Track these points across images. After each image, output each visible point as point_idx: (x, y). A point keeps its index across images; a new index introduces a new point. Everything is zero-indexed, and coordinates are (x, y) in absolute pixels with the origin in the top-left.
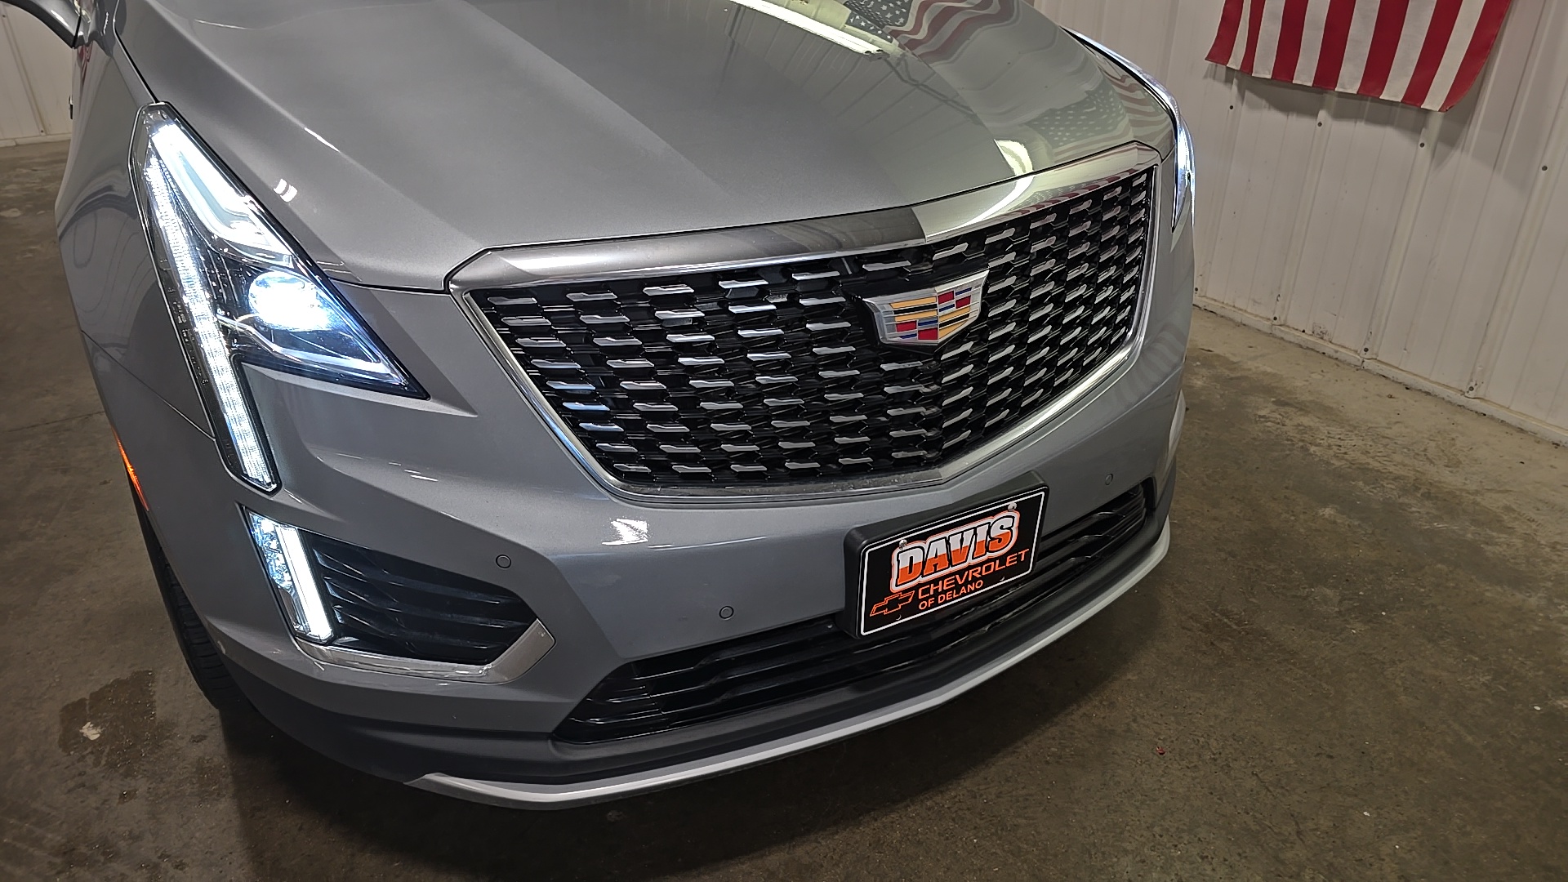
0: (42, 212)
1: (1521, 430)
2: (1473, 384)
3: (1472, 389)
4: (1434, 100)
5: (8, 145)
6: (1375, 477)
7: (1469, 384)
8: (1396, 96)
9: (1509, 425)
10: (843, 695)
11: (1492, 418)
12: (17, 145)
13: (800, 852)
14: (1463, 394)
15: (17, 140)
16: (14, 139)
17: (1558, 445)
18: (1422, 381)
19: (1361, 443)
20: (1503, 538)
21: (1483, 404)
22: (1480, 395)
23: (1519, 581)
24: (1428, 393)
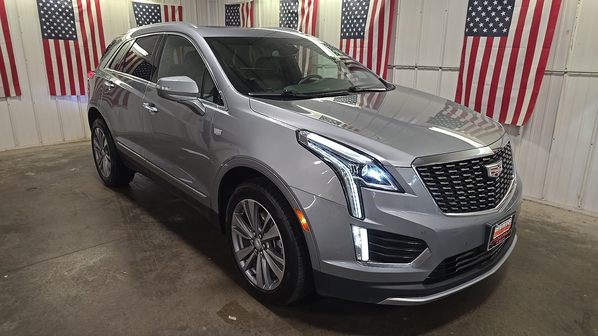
0: (43, 173)
1: (559, 208)
2: (543, 197)
3: (543, 198)
4: (520, 123)
5: (3, 151)
6: (533, 222)
7: (542, 197)
8: (509, 123)
9: (555, 207)
10: (477, 270)
11: (550, 206)
12: (6, 151)
13: (461, 320)
14: (541, 200)
15: (7, 149)
16: (6, 148)
17: (570, 211)
18: (528, 197)
19: (523, 214)
20: (572, 233)
21: (547, 202)
22: (545, 200)
23: (583, 243)
24: (530, 201)
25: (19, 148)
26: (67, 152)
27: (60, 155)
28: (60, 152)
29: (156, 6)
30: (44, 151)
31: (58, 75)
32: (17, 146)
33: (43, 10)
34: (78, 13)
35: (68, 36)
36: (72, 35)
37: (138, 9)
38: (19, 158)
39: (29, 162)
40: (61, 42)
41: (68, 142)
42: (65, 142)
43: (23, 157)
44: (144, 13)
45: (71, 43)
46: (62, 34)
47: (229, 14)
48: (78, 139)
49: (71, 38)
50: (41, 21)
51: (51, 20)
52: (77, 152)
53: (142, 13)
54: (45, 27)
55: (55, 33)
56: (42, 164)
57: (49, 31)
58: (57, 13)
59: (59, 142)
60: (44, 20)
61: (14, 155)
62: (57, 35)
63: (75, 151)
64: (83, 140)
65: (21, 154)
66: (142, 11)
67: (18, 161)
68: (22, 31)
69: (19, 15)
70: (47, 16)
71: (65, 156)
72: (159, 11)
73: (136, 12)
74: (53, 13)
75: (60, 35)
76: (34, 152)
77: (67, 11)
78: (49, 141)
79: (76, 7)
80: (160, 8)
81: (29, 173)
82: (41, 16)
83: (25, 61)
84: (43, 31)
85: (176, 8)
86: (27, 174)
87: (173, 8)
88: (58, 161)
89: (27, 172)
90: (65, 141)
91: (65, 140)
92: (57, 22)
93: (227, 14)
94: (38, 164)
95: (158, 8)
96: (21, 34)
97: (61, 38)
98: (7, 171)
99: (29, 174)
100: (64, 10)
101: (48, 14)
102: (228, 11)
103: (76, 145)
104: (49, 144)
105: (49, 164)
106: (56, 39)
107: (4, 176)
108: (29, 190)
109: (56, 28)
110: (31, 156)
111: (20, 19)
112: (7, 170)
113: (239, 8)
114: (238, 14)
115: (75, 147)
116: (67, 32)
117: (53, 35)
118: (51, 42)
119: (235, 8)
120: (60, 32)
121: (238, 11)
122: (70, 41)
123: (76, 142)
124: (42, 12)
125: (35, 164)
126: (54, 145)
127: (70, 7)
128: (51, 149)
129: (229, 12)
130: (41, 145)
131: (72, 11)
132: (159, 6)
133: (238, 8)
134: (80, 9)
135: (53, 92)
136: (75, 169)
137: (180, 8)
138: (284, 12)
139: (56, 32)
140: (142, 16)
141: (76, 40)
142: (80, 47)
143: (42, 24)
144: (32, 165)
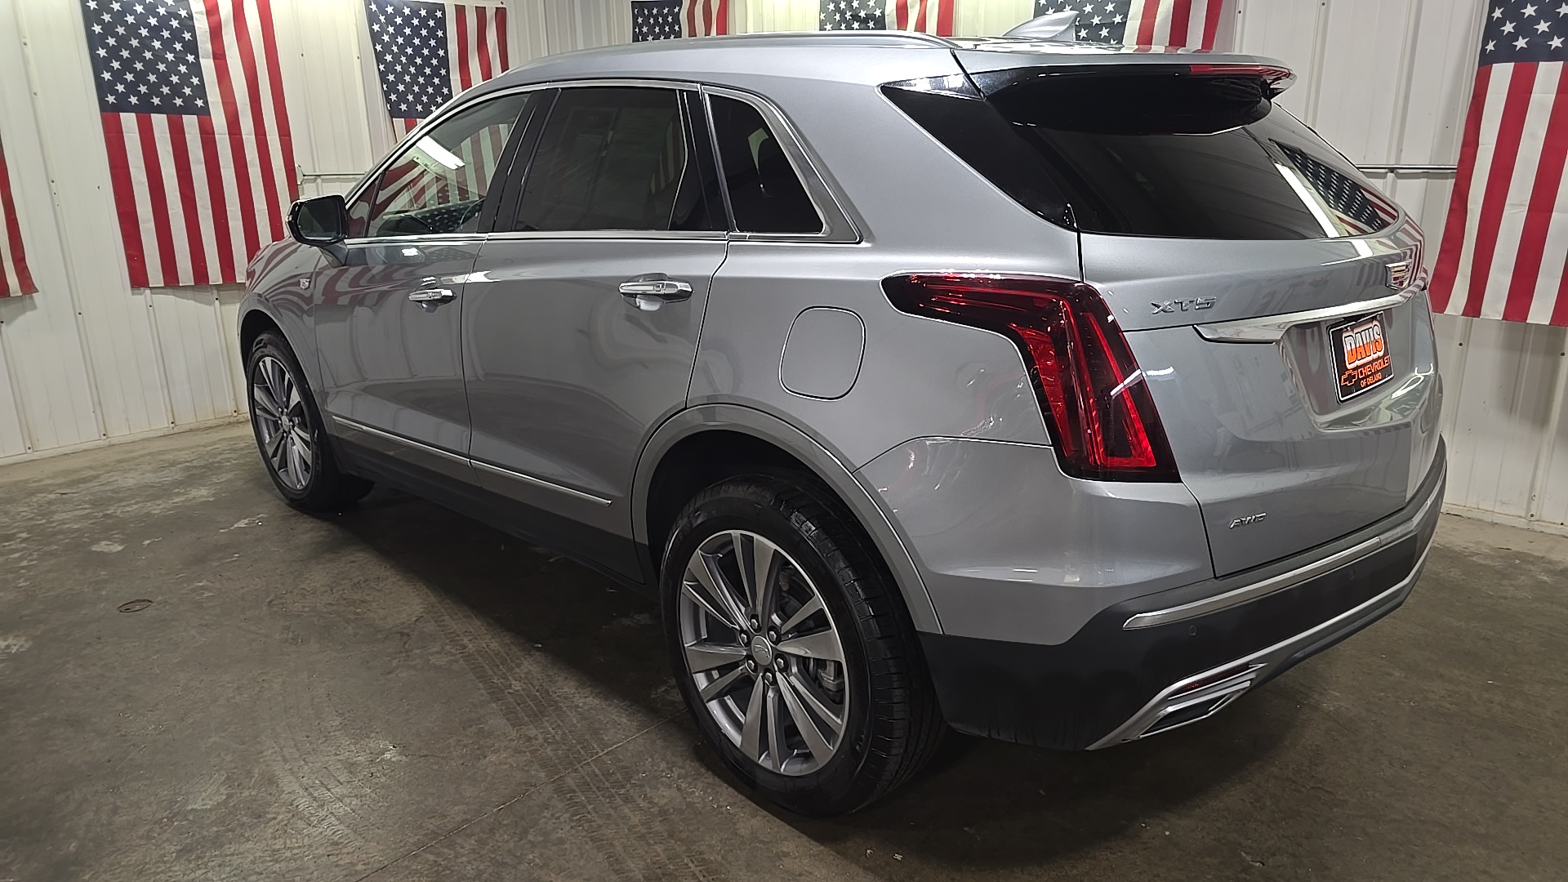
25: (36, 456)
26: (195, 463)
27: (175, 474)
28: (173, 464)
29: (432, 9)
30: (120, 461)
31: (152, 225)
32: (31, 451)
33: (101, 22)
34: (208, 30)
35: (178, 102)
36: (192, 98)
37: (382, 18)
38: (50, 493)
39: (86, 502)
40: (160, 122)
41: (187, 428)
42: (176, 430)
43: (60, 486)
44: (399, 30)
45: (190, 122)
46: (160, 95)
47: (645, 29)
48: (215, 419)
49: (189, 108)
50: (94, 57)
51: (125, 54)
52: (228, 460)
53: (391, 29)
54: (107, 76)
55: (137, 94)
56: (133, 508)
57: (120, 88)
58: (144, 32)
59: (161, 429)
60: (102, 52)
61: (26, 481)
62: (145, 99)
63: (219, 458)
64: (232, 419)
65: (48, 478)
66: (394, 24)
67: (50, 503)
68: (36, 89)
69: (25, 37)
70: (111, 41)
71: (194, 476)
72: (441, 23)
73: (376, 27)
74: (132, 30)
75: (156, 101)
76: (90, 468)
77: (175, 23)
78: (130, 428)
79: (201, 13)
80: (444, 13)
81: (103, 543)
82: (93, 41)
83: (49, 185)
84: (102, 88)
85: (490, 14)
86: (95, 548)
87: (481, 12)
88: (178, 494)
89: (97, 541)
90: (176, 426)
91: (177, 423)
92: (143, 60)
93: (637, 30)
94: (119, 511)
95: (439, 14)
96: (32, 98)
97: (158, 110)
98: (24, 540)
99: (103, 547)
100: (164, 22)
101: (115, 35)
102: (640, 20)
103: (215, 436)
104: (130, 439)
105: (157, 508)
106: (144, 111)
107: (21, 559)
108: (126, 608)
109: (141, 77)
110: (84, 481)
111: (29, 50)
112: (24, 535)
113: (679, 10)
114: (677, 28)
115: (214, 444)
116: (176, 90)
117: (134, 100)
118: (129, 120)
119: (666, 11)
120: (154, 89)
121: (677, 20)
122: (185, 117)
123: (210, 428)
124: (97, 29)
125: (109, 512)
126: (142, 440)
127: (183, 13)
128: (142, 456)
129: (646, 22)
130: (106, 443)
131: (188, 23)
132: (442, 7)
133: (676, 10)
134: (214, 18)
135: (138, 279)
136: (246, 521)
137: (501, 14)
138: (838, 17)
139: (143, 89)
140: (393, 37)
141: (204, 113)
142: (217, 136)
143: (98, 65)
144: (101, 514)
